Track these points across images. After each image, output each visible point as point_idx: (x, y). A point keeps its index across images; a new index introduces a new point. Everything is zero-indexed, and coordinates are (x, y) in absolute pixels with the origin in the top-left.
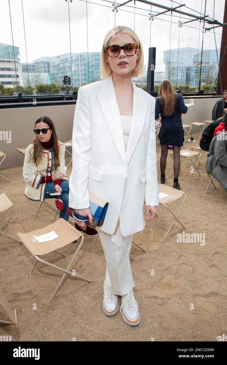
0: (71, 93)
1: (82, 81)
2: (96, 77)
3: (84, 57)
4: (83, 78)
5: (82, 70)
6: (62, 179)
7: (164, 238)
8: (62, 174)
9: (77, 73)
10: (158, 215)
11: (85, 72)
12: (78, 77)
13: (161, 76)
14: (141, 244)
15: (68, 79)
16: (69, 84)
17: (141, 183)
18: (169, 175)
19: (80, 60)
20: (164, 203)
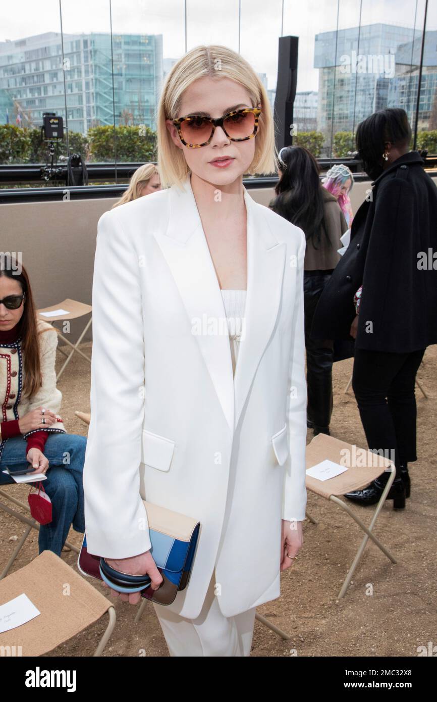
0: (63, 161)
1: (89, 115)
2: (130, 104)
3: (96, 47)
4: (93, 107)
5: (91, 84)
6: (48, 428)
7: (339, 593)
8: (49, 414)
9: (76, 91)
10: (317, 521)
11: (98, 90)
12: (77, 103)
13: (308, 105)
14: (275, 613)
15: (56, 121)
16: (57, 138)
17: (276, 463)
18: (339, 396)
19: (82, 55)
20: (335, 494)
